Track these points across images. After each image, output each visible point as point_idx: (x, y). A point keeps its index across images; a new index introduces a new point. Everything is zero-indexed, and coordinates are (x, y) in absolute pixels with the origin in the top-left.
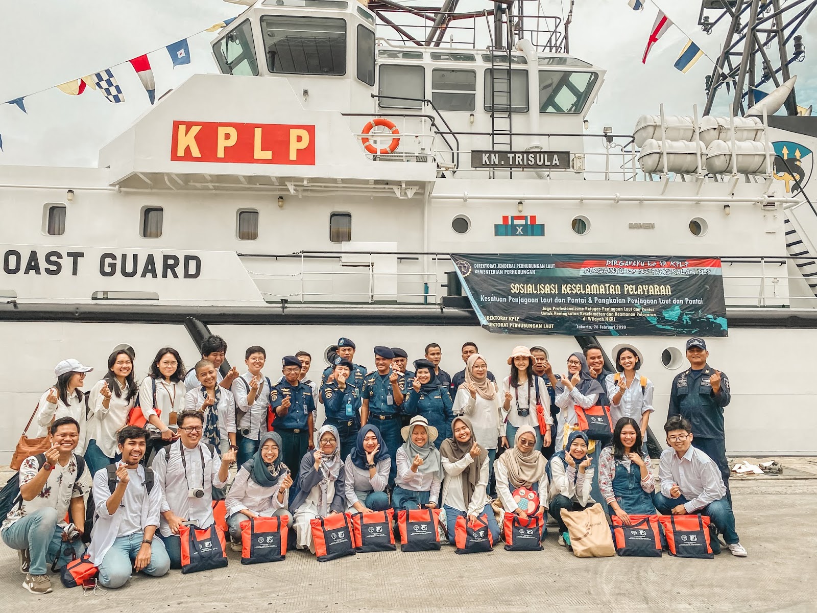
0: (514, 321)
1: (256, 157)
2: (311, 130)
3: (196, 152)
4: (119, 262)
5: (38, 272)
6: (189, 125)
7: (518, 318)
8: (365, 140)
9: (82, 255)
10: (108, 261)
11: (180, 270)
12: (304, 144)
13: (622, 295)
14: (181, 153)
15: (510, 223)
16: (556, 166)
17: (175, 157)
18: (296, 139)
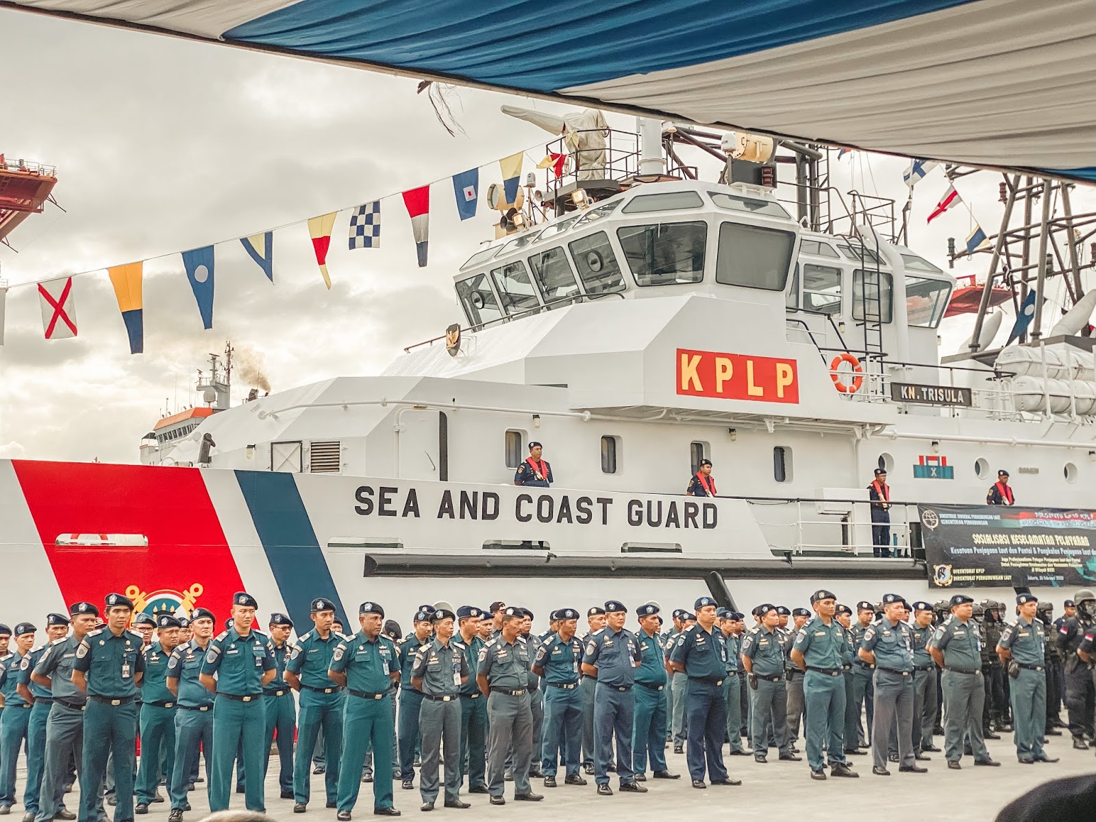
0: (980, 574)
1: (750, 393)
2: (793, 363)
3: (698, 386)
4: (644, 509)
5: (570, 521)
6: (691, 354)
7: (983, 570)
8: (834, 377)
9: (610, 501)
10: (635, 508)
11: (699, 519)
12: (788, 381)
13: (1057, 547)
14: (685, 386)
15: (925, 464)
16: (960, 403)
17: (680, 391)
18: (782, 375)
